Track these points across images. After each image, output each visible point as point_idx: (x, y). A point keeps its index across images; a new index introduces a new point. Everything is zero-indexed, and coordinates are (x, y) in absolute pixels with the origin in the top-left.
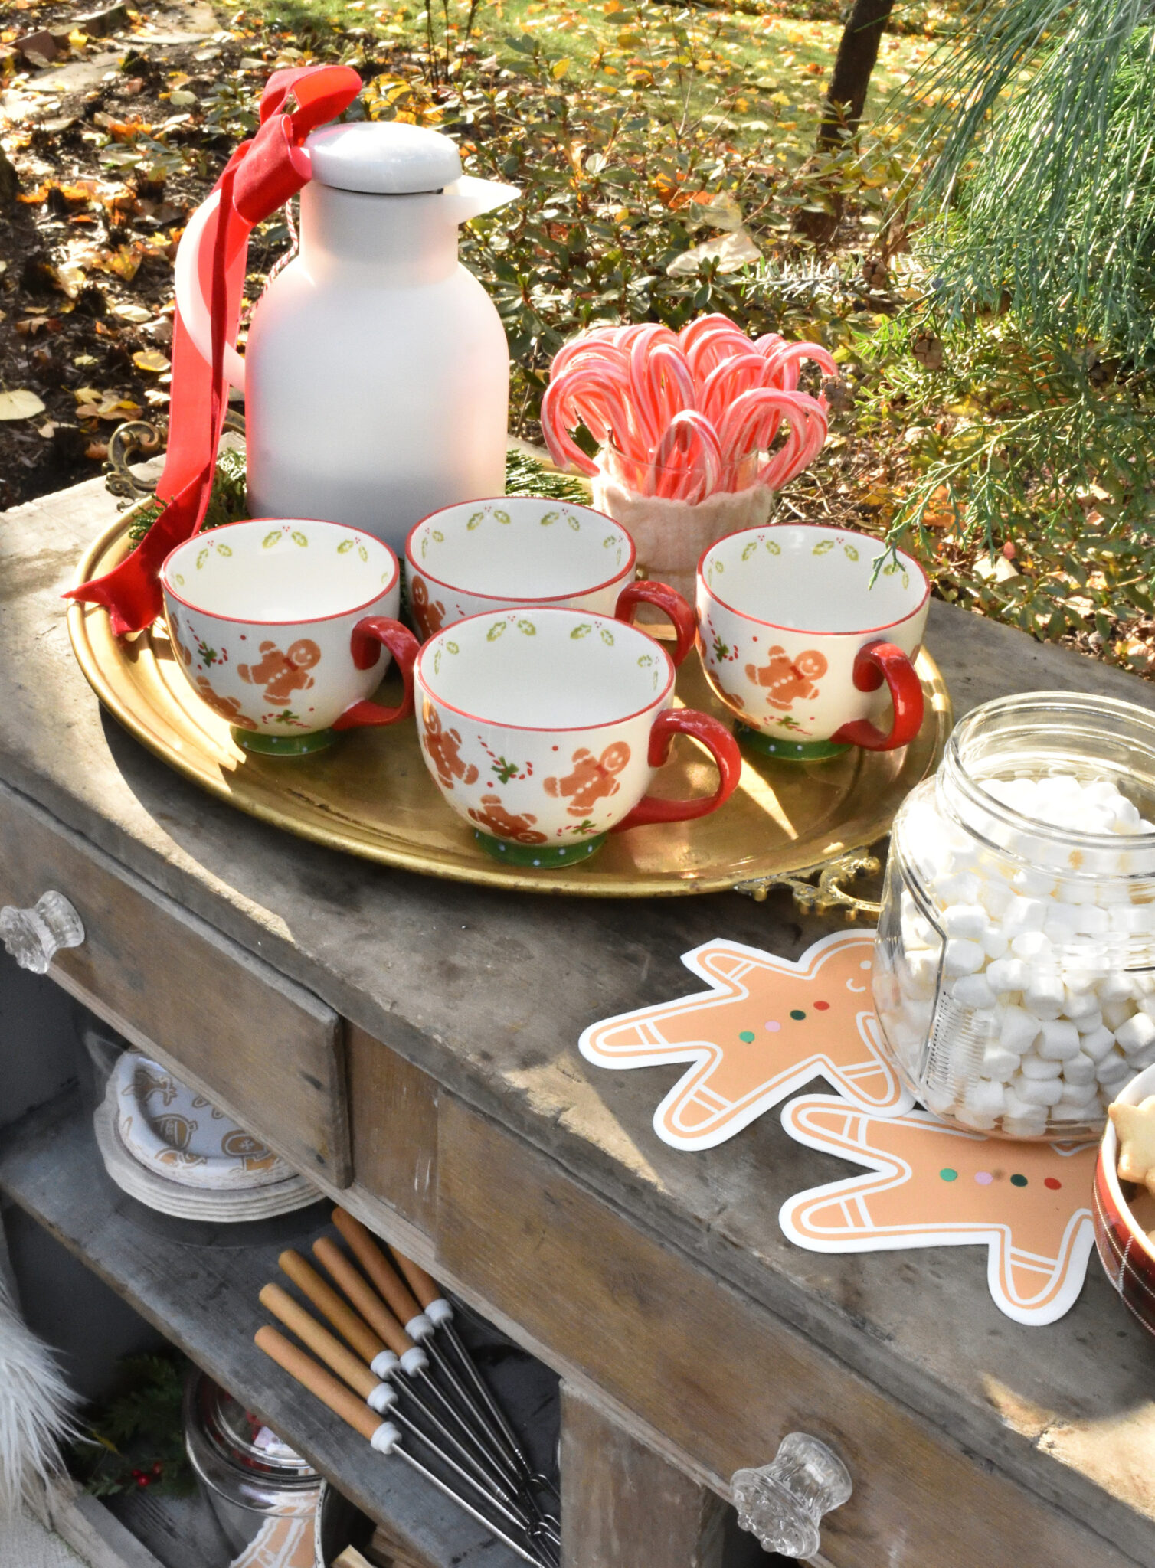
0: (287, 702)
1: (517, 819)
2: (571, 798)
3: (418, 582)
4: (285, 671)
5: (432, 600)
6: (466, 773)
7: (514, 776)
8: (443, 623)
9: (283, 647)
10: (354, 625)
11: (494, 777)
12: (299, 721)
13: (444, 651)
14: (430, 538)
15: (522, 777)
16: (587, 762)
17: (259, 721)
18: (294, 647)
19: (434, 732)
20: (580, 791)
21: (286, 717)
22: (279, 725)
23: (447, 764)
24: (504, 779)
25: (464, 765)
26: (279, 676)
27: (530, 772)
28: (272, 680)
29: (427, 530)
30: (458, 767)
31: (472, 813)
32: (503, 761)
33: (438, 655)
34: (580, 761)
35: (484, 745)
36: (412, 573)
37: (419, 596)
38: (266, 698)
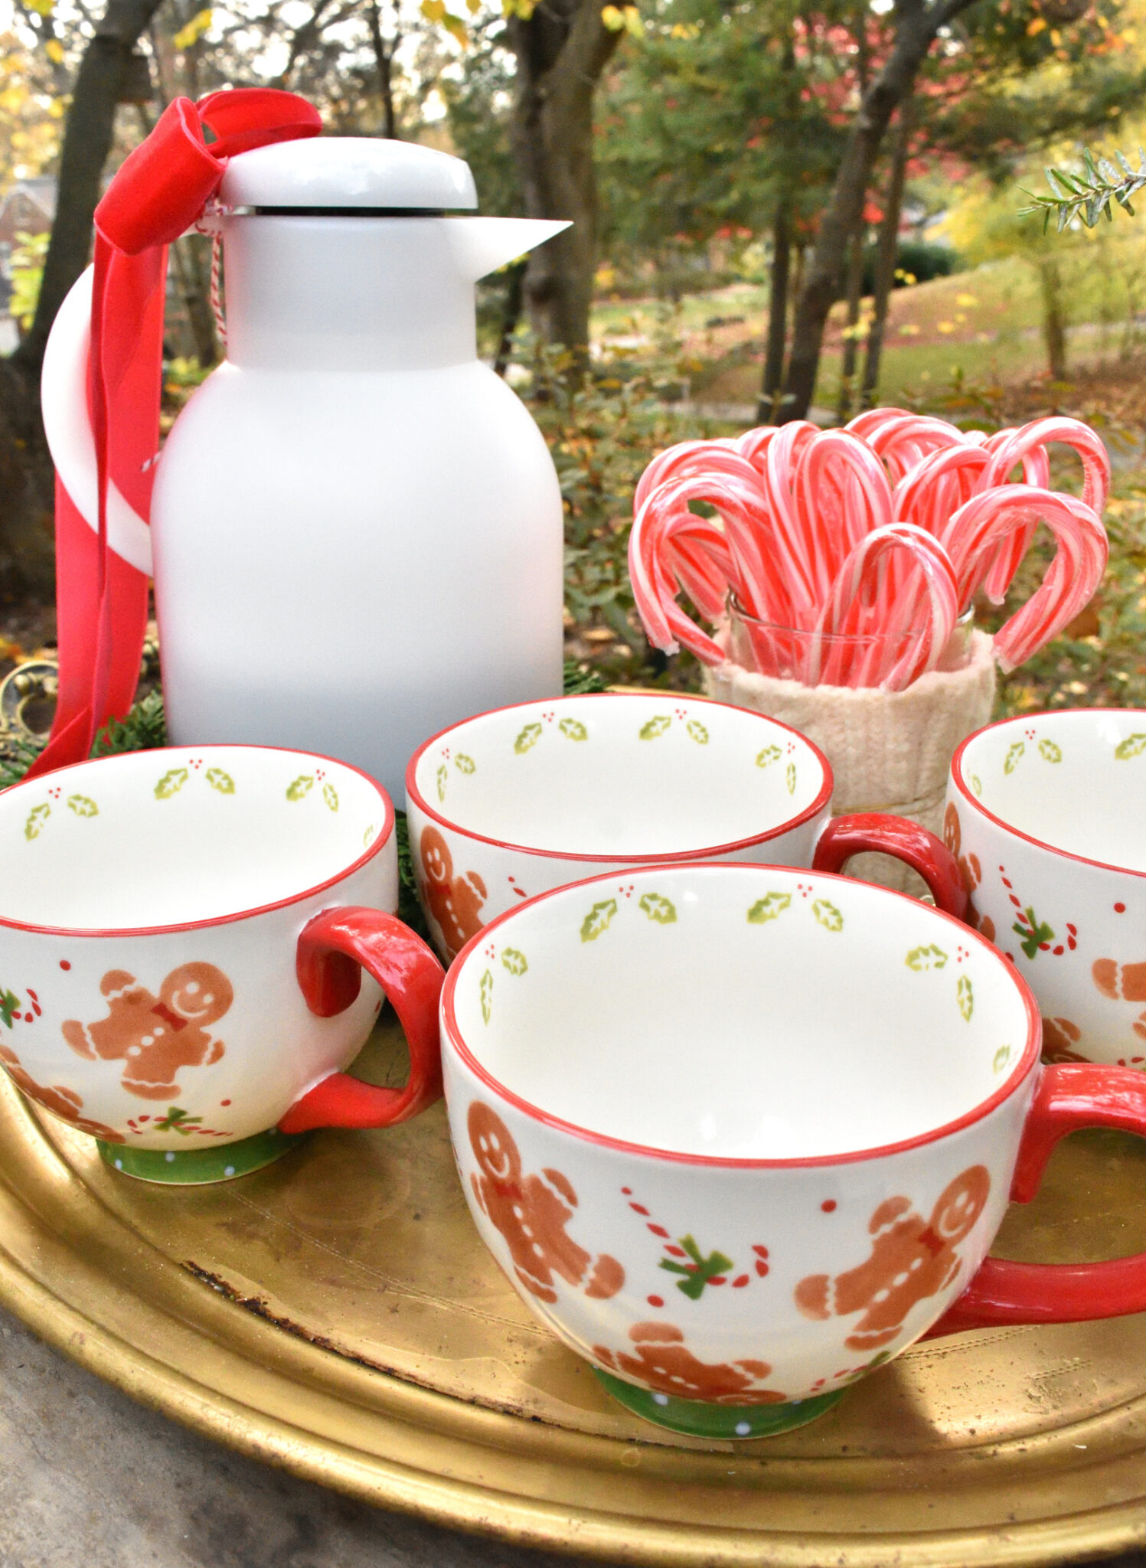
0: (173, 1092)
1: (724, 1371)
2: (859, 1315)
3: (431, 839)
4: (159, 1031)
5: (460, 871)
6: (590, 1274)
7: (720, 1281)
8: (485, 916)
9: (150, 981)
10: (301, 927)
11: (667, 1284)
12: (203, 1126)
13: (497, 967)
14: (451, 766)
15: (742, 1282)
16: (902, 1230)
17: (124, 1130)
18: (172, 982)
19: (504, 1174)
20: (881, 1296)
21: (175, 1119)
22: (161, 1135)
23: (538, 1250)
24: (692, 1289)
25: (585, 1257)
26: (148, 1041)
27: (762, 1269)
28: (135, 1051)
29: (446, 752)
30: (573, 1260)
31: (603, 1353)
32: (690, 1246)
33: (486, 981)
34: (886, 1228)
35: (640, 1209)
36: (419, 822)
37: (435, 866)
38: (127, 1085)
